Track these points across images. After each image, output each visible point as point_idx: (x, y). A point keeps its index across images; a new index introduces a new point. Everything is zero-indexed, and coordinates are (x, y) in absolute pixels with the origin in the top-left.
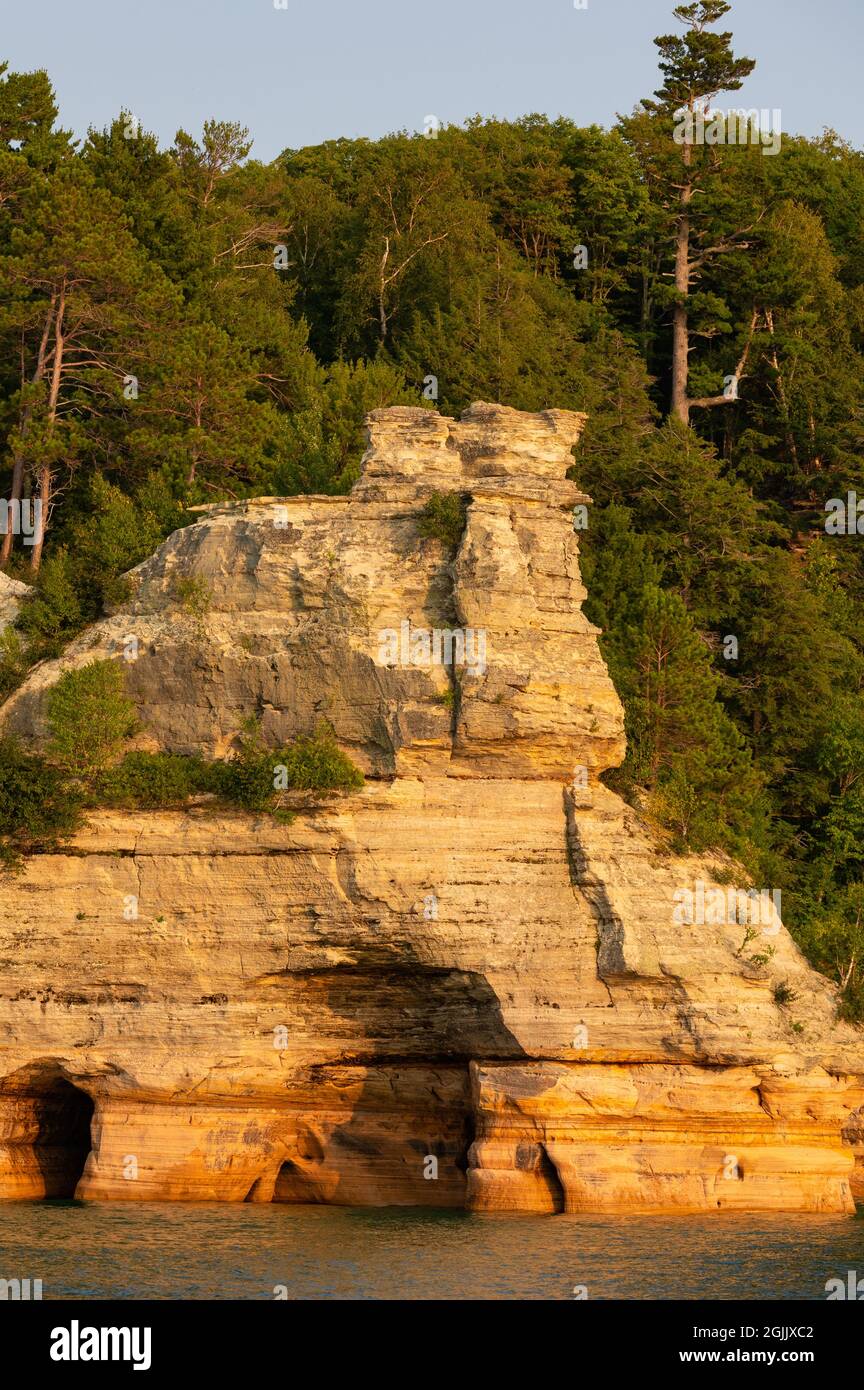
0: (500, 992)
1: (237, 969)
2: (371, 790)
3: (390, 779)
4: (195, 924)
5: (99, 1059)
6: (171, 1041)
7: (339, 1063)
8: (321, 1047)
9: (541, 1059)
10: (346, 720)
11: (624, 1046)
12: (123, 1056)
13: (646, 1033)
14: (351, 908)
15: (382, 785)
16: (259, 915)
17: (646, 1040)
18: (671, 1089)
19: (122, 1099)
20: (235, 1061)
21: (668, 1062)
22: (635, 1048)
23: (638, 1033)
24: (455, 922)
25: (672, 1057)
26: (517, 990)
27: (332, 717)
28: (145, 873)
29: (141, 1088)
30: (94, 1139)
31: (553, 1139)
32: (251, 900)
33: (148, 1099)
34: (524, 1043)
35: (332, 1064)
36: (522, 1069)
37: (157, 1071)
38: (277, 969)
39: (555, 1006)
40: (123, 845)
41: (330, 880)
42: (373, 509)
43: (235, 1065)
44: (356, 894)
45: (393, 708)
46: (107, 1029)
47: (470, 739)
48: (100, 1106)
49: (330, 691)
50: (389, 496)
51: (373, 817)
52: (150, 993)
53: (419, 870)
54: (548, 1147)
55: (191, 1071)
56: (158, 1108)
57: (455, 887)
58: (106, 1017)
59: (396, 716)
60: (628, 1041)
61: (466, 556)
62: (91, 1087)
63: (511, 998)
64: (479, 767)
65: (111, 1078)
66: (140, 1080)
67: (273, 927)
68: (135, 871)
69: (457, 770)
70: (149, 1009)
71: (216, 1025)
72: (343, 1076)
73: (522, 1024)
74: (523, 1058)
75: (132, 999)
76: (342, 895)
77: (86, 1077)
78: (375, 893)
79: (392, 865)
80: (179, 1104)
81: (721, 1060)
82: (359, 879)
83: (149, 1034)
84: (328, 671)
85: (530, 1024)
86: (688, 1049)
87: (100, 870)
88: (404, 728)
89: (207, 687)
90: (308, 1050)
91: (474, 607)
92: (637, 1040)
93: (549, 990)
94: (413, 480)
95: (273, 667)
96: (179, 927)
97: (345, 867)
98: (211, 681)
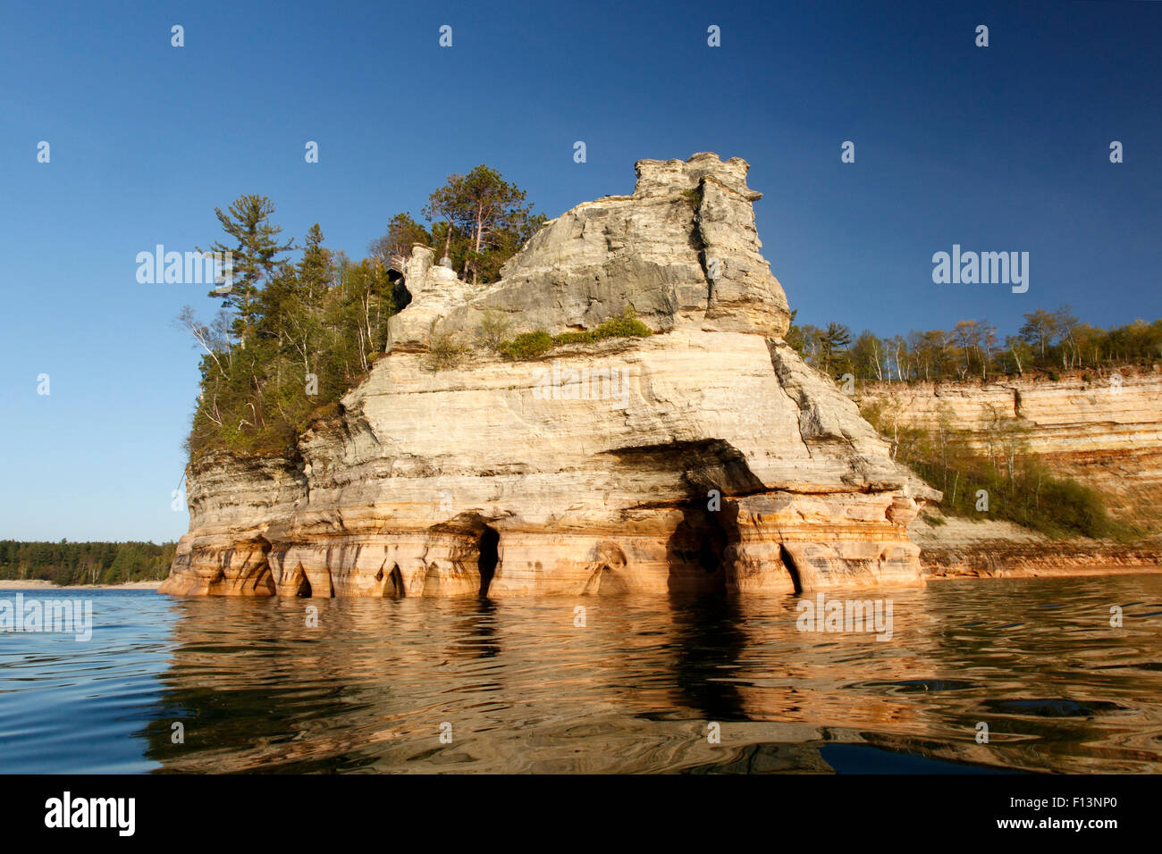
0: (745, 451)
1: (580, 452)
2: (658, 339)
3: (669, 330)
4: (555, 427)
5: (502, 508)
6: (543, 495)
7: (636, 507)
8: (627, 498)
9: (776, 490)
10: (643, 301)
11: (819, 482)
12: (516, 506)
13: (831, 474)
14: (650, 408)
15: (666, 335)
16: (592, 419)
17: (832, 478)
18: (849, 507)
19: (514, 531)
20: (580, 505)
21: (843, 491)
22: (824, 485)
23: (826, 474)
24: (717, 411)
25: (847, 488)
26: (755, 449)
27: (633, 300)
28: (526, 398)
29: (525, 523)
30: (500, 555)
31: (787, 539)
32: (587, 411)
33: (529, 530)
34: (763, 480)
35: (631, 508)
36: (765, 496)
37: (535, 514)
38: (605, 449)
39: (780, 458)
40: (513, 383)
41: (636, 392)
42: (646, 201)
43: (580, 508)
44: (654, 399)
45: (672, 288)
46: (506, 490)
47: (719, 301)
48: (503, 535)
49: (631, 286)
50: (654, 194)
51: (660, 354)
52: (530, 468)
53: (691, 381)
54: (785, 545)
55: (554, 512)
56: (535, 535)
57: (713, 390)
58: (505, 485)
59: (674, 291)
60: (821, 479)
61: (706, 208)
62: (497, 525)
63: (752, 454)
64: (719, 325)
65: (508, 519)
66: (526, 519)
67: (601, 425)
68: (520, 398)
69: (707, 326)
70: (529, 478)
71: (569, 485)
72: (638, 516)
73: (761, 469)
74: (764, 490)
75: (519, 473)
76: (644, 401)
77: (493, 520)
78: (665, 396)
79: (675, 379)
80: (546, 533)
81: (881, 487)
82: (655, 390)
83: (530, 492)
84: (630, 275)
85: (765, 469)
86: (859, 481)
87: (500, 398)
88: (679, 297)
89: (558, 295)
90: (621, 500)
91: (713, 232)
92: (826, 478)
93: (775, 448)
94: (668, 185)
95: (597, 279)
96: (546, 429)
97: (645, 383)
98: (561, 291)
